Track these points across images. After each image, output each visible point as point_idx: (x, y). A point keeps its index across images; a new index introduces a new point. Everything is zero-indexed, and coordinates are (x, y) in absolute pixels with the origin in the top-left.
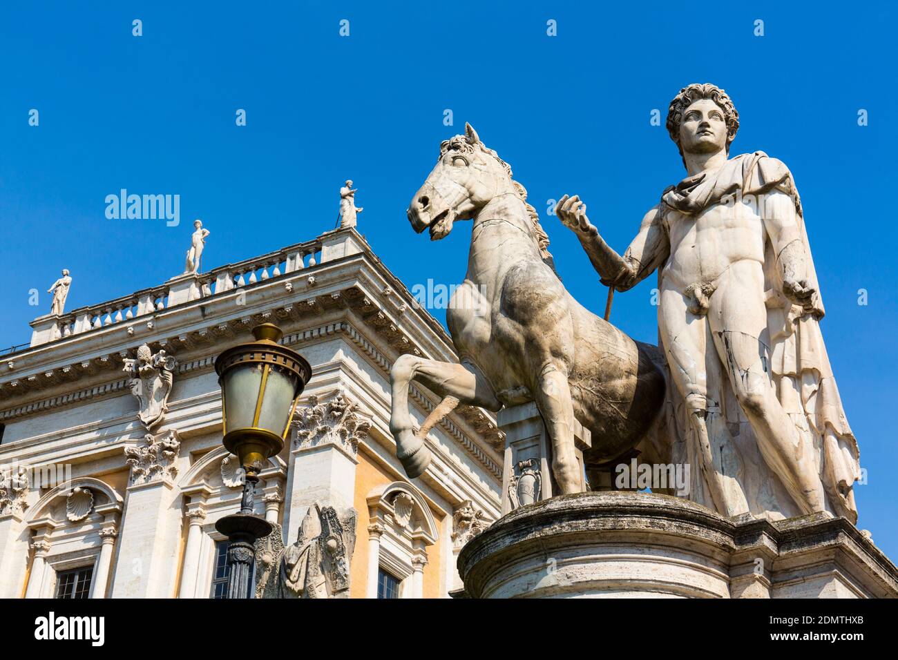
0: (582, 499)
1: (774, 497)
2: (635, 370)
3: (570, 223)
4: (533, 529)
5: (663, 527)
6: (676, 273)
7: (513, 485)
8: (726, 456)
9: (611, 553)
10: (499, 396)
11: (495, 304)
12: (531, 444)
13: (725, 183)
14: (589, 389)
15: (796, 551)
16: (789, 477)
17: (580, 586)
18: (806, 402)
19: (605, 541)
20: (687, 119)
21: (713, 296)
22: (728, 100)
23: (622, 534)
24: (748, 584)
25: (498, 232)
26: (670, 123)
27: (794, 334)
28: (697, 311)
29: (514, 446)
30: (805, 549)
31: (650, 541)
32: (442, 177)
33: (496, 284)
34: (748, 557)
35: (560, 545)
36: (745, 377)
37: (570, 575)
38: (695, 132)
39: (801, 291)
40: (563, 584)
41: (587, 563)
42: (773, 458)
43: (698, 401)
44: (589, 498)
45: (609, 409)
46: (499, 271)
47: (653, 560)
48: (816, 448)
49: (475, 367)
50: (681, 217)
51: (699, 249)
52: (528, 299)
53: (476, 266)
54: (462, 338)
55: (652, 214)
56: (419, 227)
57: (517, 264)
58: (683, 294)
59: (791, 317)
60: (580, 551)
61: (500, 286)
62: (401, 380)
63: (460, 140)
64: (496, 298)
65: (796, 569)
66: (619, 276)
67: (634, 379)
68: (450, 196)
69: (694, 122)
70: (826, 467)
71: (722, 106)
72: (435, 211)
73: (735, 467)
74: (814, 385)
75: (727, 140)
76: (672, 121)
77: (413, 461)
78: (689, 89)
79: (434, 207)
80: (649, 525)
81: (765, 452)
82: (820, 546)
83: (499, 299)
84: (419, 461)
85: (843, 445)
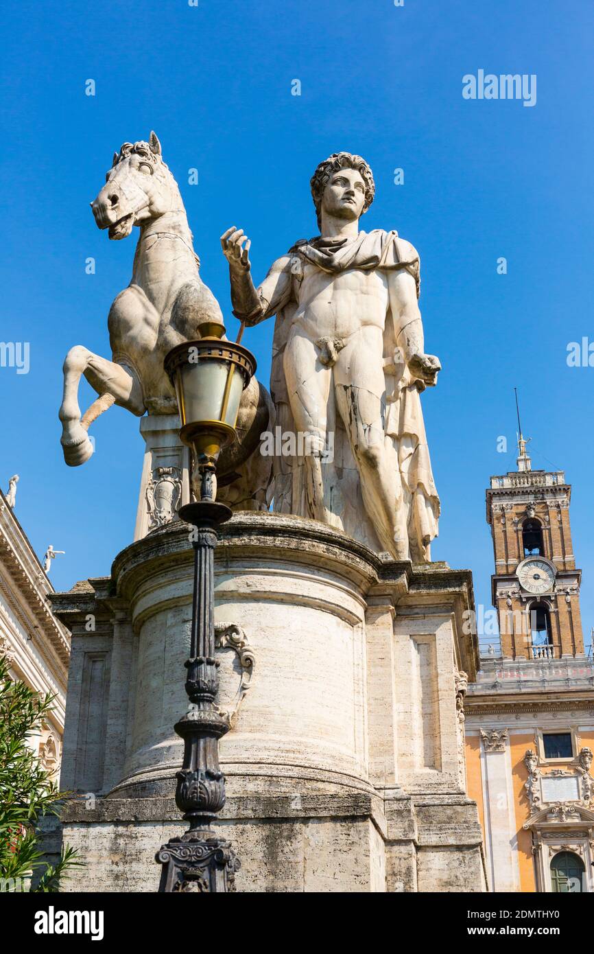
0: (265, 517)
1: (366, 539)
2: (257, 402)
3: (232, 254)
4: (222, 537)
5: (335, 554)
6: (311, 322)
7: (152, 488)
8: (334, 496)
9: (287, 570)
10: (147, 402)
11: (165, 315)
12: (171, 454)
13: (366, 253)
15: (424, 591)
16: (385, 524)
17: (258, 594)
18: (402, 461)
19: (283, 558)
20: (334, 183)
21: (342, 351)
22: (371, 176)
23: (299, 555)
24: (383, 614)
25: (173, 247)
26: (316, 182)
27: (399, 401)
28: (327, 362)
29: (154, 452)
30: (432, 591)
31: (321, 565)
32: (128, 179)
33: (169, 296)
34: (385, 590)
35: (243, 555)
36: (367, 431)
37: (250, 584)
38: (340, 197)
39: (430, 367)
40: (242, 590)
41: (267, 575)
42: (375, 505)
44: (272, 517)
46: (172, 285)
47: (321, 581)
49: (133, 371)
50: (319, 272)
51: (336, 306)
52: (200, 319)
53: (149, 274)
54: (124, 341)
55: (284, 261)
56: (103, 223)
57: (190, 283)
58: (313, 343)
59: (401, 385)
60: (261, 563)
61: (172, 300)
62: (76, 370)
63: (145, 146)
64: (167, 310)
65: (419, 606)
66: (253, 313)
67: (255, 410)
68: (135, 200)
69: (341, 187)
70: (413, 519)
71: (365, 179)
72: (122, 212)
73: (341, 507)
74: (411, 448)
75: (362, 211)
76: (319, 181)
77: (78, 451)
78: (342, 156)
79: (122, 207)
80: (325, 550)
81: (369, 499)
82: (446, 591)
83: (170, 312)
84: (82, 451)
85: (429, 504)
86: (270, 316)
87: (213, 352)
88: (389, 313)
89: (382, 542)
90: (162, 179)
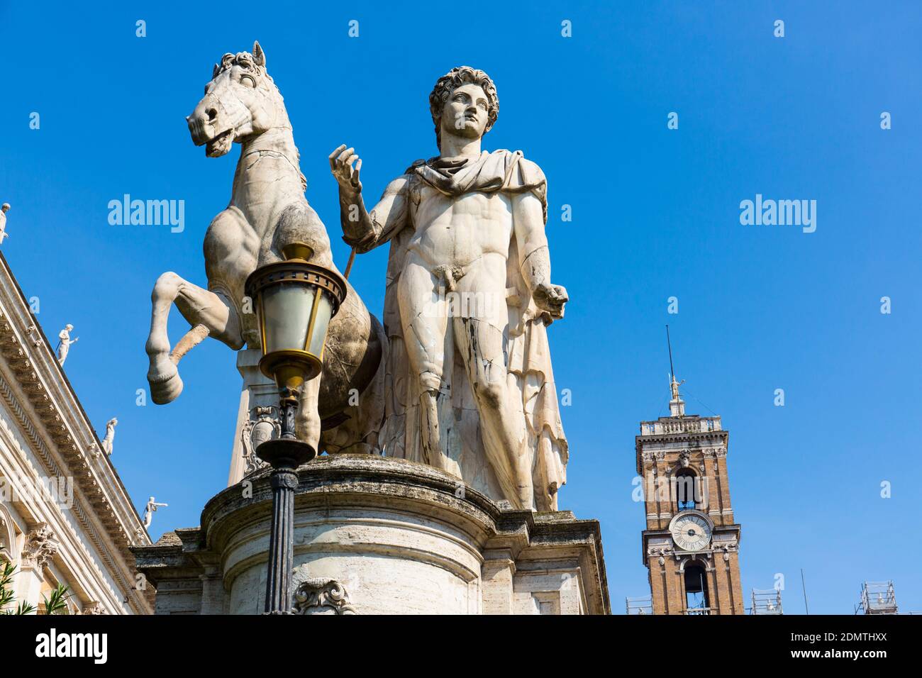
0: (370, 461)
1: (487, 486)
2: (368, 336)
3: (341, 174)
4: (322, 483)
5: (447, 502)
6: (428, 249)
7: (248, 430)
8: (451, 439)
9: (394, 519)
10: (246, 335)
11: (266, 239)
12: (271, 391)
13: (488, 174)
14: (329, 346)
15: (547, 544)
16: (507, 470)
17: (361, 547)
18: (527, 402)
19: (390, 506)
20: (455, 99)
21: (461, 281)
22: (495, 92)
23: (408, 503)
24: (501, 569)
25: (277, 166)
26: (436, 98)
27: (524, 334)
29: (252, 389)
30: (556, 544)
31: (431, 514)
32: (228, 93)
33: (270, 219)
34: (504, 543)
35: (345, 503)
36: (487, 368)
37: (353, 535)
38: (461, 115)
39: (557, 298)
40: (343, 542)
41: (371, 525)
42: (496, 450)
43: (433, 381)
44: (378, 461)
45: (339, 370)
46: (274, 207)
47: (431, 532)
48: (530, 446)
49: (230, 300)
50: (438, 195)
51: (455, 232)
53: (249, 194)
55: (400, 183)
56: (200, 138)
57: (294, 205)
58: (431, 272)
59: (526, 318)
60: (364, 512)
61: (274, 223)
62: (166, 299)
63: (248, 58)
64: (268, 234)
65: (541, 561)
66: (365, 238)
67: (365, 344)
68: (235, 115)
69: (462, 104)
70: (538, 465)
71: (489, 96)
72: (221, 127)
73: (458, 451)
74: (536, 387)
75: (485, 130)
76: (438, 97)
77: (166, 387)
78: (464, 71)
79: (220, 123)
80: (436, 498)
81: (490, 443)
82: (570, 543)
83: (272, 236)
84: (171, 388)
85: (556, 448)
86: (384, 242)
87: (297, 275)
88: (513, 239)
89: (503, 489)
90: (266, 93)
